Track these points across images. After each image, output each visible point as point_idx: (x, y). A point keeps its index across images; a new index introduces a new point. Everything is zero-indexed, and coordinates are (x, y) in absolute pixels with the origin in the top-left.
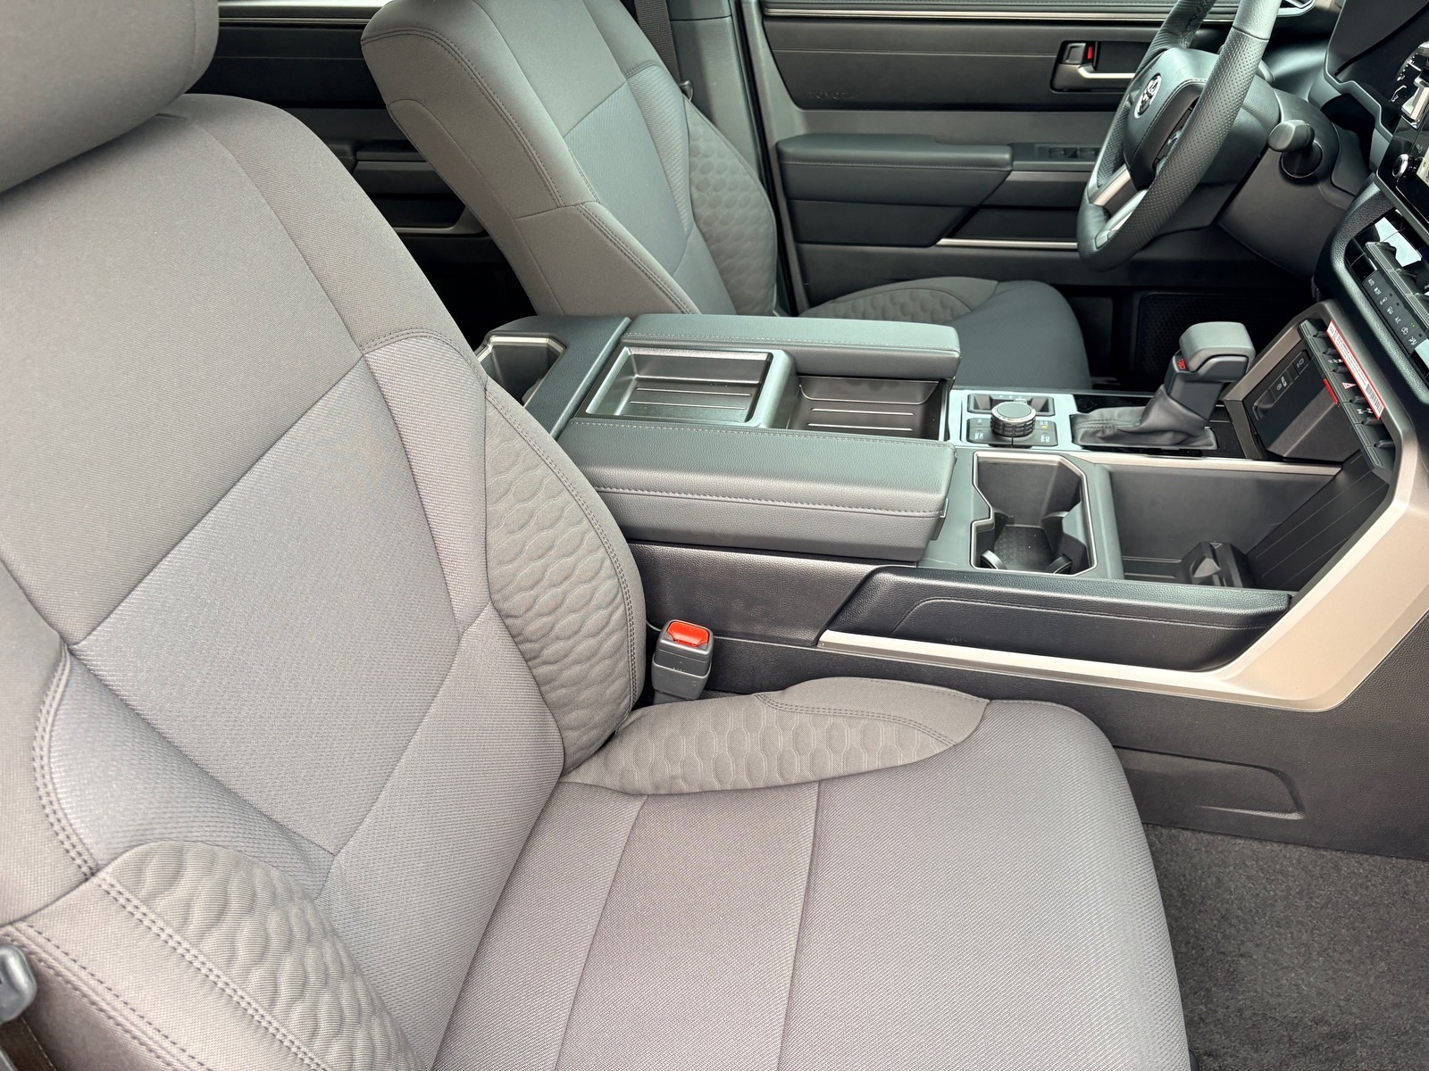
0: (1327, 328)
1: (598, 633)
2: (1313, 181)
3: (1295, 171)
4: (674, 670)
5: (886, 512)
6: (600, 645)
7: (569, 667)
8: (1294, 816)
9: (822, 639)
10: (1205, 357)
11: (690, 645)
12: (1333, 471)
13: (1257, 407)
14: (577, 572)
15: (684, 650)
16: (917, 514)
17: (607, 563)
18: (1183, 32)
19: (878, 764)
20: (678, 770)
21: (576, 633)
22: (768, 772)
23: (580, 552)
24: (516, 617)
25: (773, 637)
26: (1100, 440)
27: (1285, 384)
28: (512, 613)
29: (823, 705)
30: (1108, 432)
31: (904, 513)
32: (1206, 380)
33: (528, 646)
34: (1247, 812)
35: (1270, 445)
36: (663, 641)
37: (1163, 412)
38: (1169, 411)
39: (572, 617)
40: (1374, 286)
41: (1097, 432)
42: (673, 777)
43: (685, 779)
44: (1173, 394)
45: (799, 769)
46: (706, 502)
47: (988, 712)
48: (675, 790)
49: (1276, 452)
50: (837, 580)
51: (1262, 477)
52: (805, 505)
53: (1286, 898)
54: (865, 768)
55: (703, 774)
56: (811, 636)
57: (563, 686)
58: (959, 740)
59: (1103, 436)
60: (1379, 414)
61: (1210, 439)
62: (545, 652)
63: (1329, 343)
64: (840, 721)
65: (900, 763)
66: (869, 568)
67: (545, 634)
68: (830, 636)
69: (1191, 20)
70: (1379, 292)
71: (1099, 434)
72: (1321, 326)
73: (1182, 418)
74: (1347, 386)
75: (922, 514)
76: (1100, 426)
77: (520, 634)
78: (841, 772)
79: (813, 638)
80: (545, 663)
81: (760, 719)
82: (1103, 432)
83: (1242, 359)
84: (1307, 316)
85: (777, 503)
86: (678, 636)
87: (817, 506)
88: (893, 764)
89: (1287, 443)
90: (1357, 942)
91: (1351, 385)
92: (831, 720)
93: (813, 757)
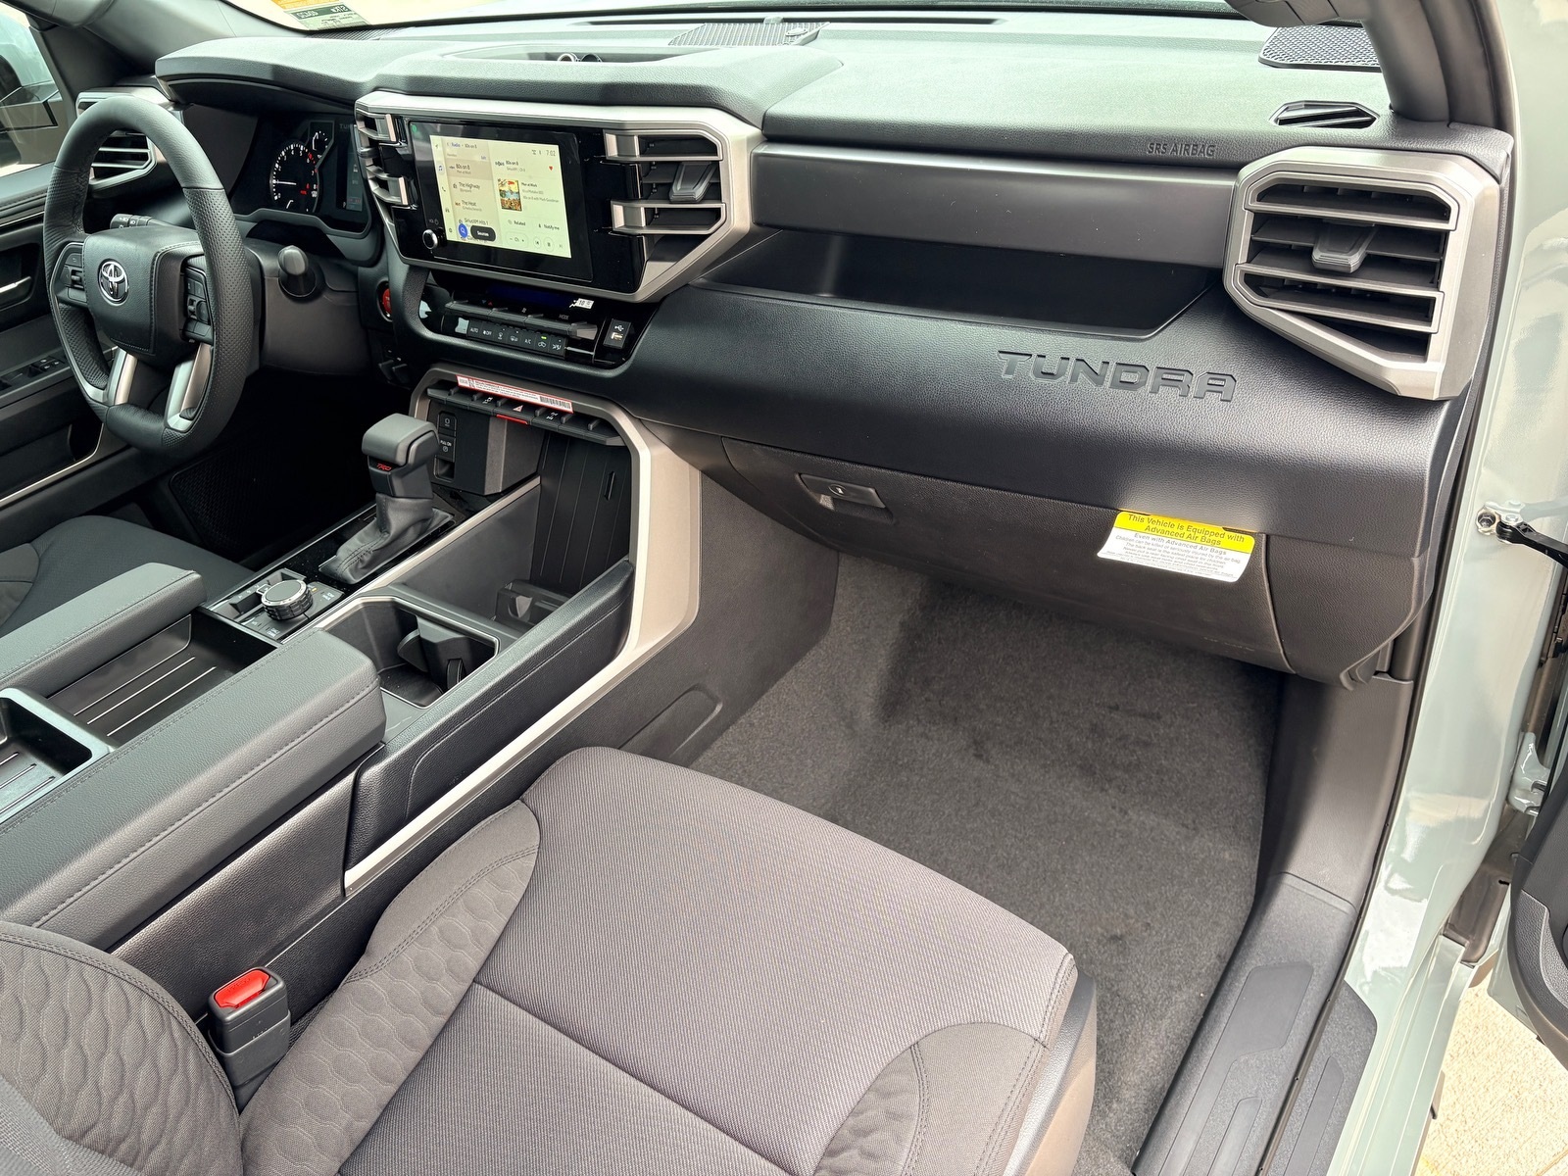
0: (457, 383)
1: (176, 1065)
2: (316, 295)
3: (303, 290)
4: (255, 1039)
5: (338, 712)
6: (185, 1072)
7: (175, 1130)
8: (719, 708)
9: (346, 886)
10: (406, 449)
11: (255, 996)
12: (536, 481)
13: (437, 475)
14: (111, 1022)
15: (258, 1004)
16: (365, 693)
17: (126, 986)
18: (73, 222)
19: (504, 919)
20: (346, 1117)
21: (158, 1086)
22: (424, 1028)
23: (95, 997)
24: (93, 1126)
25: (302, 927)
26: (364, 571)
27: (450, 444)
28: (85, 1127)
29: (415, 926)
30: (367, 559)
31: (352, 702)
32: (417, 466)
33: (124, 1147)
34: (696, 732)
35: (484, 491)
36: (229, 1018)
37: (400, 514)
38: (403, 509)
39: (143, 1073)
40: (481, 331)
41: (357, 565)
42: (348, 1128)
43: (359, 1118)
44: (398, 494)
45: (448, 993)
46: (157, 847)
47: (531, 805)
48: (359, 1136)
49: (492, 492)
50: (329, 814)
51: (501, 515)
52: (263, 765)
53: (745, 771)
54: (497, 933)
55: (373, 1094)
56: (336, 891)
57: (183, 1157)
58: (537, 842)
59: (364, 565)
60: (571, 410)
61: (441, 516)
62: (144, 1137)
63: (469, 392)
64: (442, 921)
65: (517, 900)
66: (350, 778)
67: (134, 1117)
68: (352, 876)
69: (75, 207)
70: (490, 333)
71: (360, 566)
72: (449, 385)
73: (416, 508)
74: (519, 409)
75: (367, 690)
76: (355, 558)
77: (109, 1140)
78: (483, 955)
79: (339, 892)
80: (152, 1149)
81: (375, 994)
82: (362, 561)
83: (431, 434)
84: (428, 384)
85: (234, 785)
86: (236, 1001)
87: (275, 757)
88: (514, 907)
89: (494, 482)
90: (790, 760)
91: (521, 407)
92: (435, 929)
93: (450, 970)
